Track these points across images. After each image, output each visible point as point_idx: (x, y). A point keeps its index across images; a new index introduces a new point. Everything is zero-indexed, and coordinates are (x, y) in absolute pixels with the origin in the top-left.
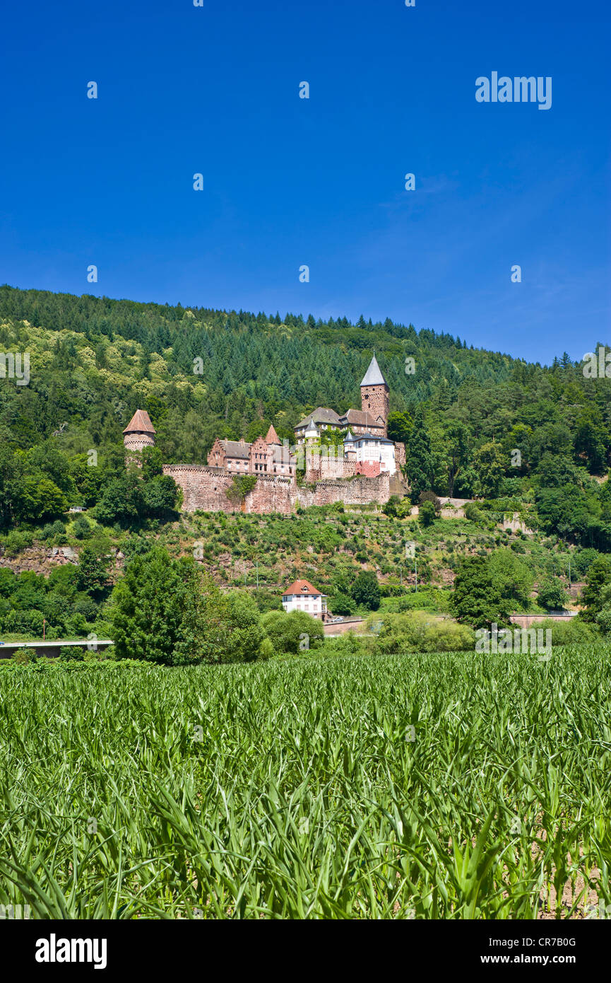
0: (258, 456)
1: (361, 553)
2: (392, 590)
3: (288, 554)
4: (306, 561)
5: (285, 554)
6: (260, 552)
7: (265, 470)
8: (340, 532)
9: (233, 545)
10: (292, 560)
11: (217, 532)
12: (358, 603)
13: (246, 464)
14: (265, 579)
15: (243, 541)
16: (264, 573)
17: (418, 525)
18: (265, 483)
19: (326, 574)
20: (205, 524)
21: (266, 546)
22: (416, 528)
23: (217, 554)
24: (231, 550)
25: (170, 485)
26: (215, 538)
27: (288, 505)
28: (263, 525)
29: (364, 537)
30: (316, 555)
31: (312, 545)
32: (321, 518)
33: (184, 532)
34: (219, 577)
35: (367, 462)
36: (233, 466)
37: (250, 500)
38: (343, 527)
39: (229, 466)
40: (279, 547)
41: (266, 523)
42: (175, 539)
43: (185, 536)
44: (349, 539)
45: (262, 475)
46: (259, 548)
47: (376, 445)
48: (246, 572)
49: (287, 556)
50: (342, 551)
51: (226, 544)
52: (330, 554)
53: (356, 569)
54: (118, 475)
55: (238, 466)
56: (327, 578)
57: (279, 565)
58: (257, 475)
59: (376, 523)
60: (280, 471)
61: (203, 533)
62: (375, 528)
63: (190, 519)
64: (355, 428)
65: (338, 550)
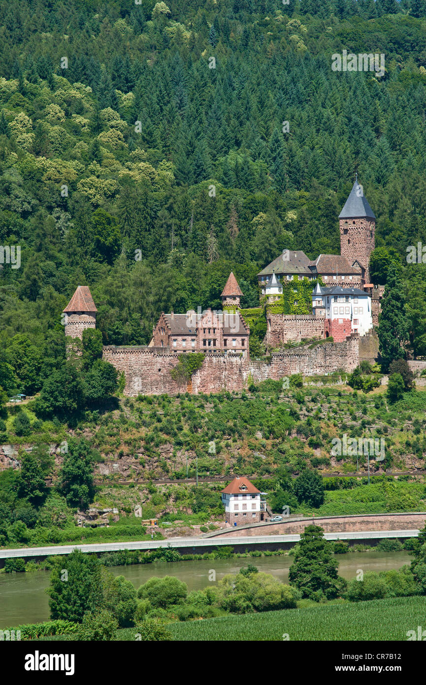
0: (207, 331)
1: (314, 438)
2: (341, 482)
3: (235, 441)
4: (253, 449)
5: (230, 442)
6: (204, 441)
7: (215, 345)
8: (293, 414)
9: (175, 435)
10: (238, 448)
11: (159, 421)
12: (300, 501)
13: (193, 340)
14: (208, 471)
15: (186, 429)
16: (207, 464)
17: (385, 400)
18: (214, 359)
19: (274, 463)
20: (147, 410)
21: (210, 433)
22: (382, 404)
23: (157, 446)
24: (173, 440)
25: (110, 373)
26: (156, 428)
27: (240, 380)
28: (209, 408)
29: (320, 419)
30: (264, 441)
31: (261, 430)
32: (274, 396)
33: (125, 422)
34: (160, 469)
35: (336, 321)
36: (179, 344)
37: (197, 379)
38: (296, 407)
39: (175, 344)
40: (224, 434)
41: (212, 405)
42: (115, 431)
43: (126, 426)
44: (303, 421)
45: (210, 351)
46: (203, 436)
47: (347, 301)
48: (188, 463)
49: (233, 444)
50: (294, 435)
51: (168, 434)
52: (280, 440)
53: (307, 456)
54: (58, 366)
55: (184, 344)
56: (275, 467)
57: (224, 455)
58: (205, 351)
59: (337, 399)
60: (231, 344)
61: (144, 423)
62: (335, 406)
63: (132, 406)
64: (326, 277)
65: (290, 434)
